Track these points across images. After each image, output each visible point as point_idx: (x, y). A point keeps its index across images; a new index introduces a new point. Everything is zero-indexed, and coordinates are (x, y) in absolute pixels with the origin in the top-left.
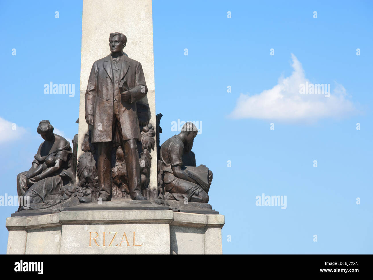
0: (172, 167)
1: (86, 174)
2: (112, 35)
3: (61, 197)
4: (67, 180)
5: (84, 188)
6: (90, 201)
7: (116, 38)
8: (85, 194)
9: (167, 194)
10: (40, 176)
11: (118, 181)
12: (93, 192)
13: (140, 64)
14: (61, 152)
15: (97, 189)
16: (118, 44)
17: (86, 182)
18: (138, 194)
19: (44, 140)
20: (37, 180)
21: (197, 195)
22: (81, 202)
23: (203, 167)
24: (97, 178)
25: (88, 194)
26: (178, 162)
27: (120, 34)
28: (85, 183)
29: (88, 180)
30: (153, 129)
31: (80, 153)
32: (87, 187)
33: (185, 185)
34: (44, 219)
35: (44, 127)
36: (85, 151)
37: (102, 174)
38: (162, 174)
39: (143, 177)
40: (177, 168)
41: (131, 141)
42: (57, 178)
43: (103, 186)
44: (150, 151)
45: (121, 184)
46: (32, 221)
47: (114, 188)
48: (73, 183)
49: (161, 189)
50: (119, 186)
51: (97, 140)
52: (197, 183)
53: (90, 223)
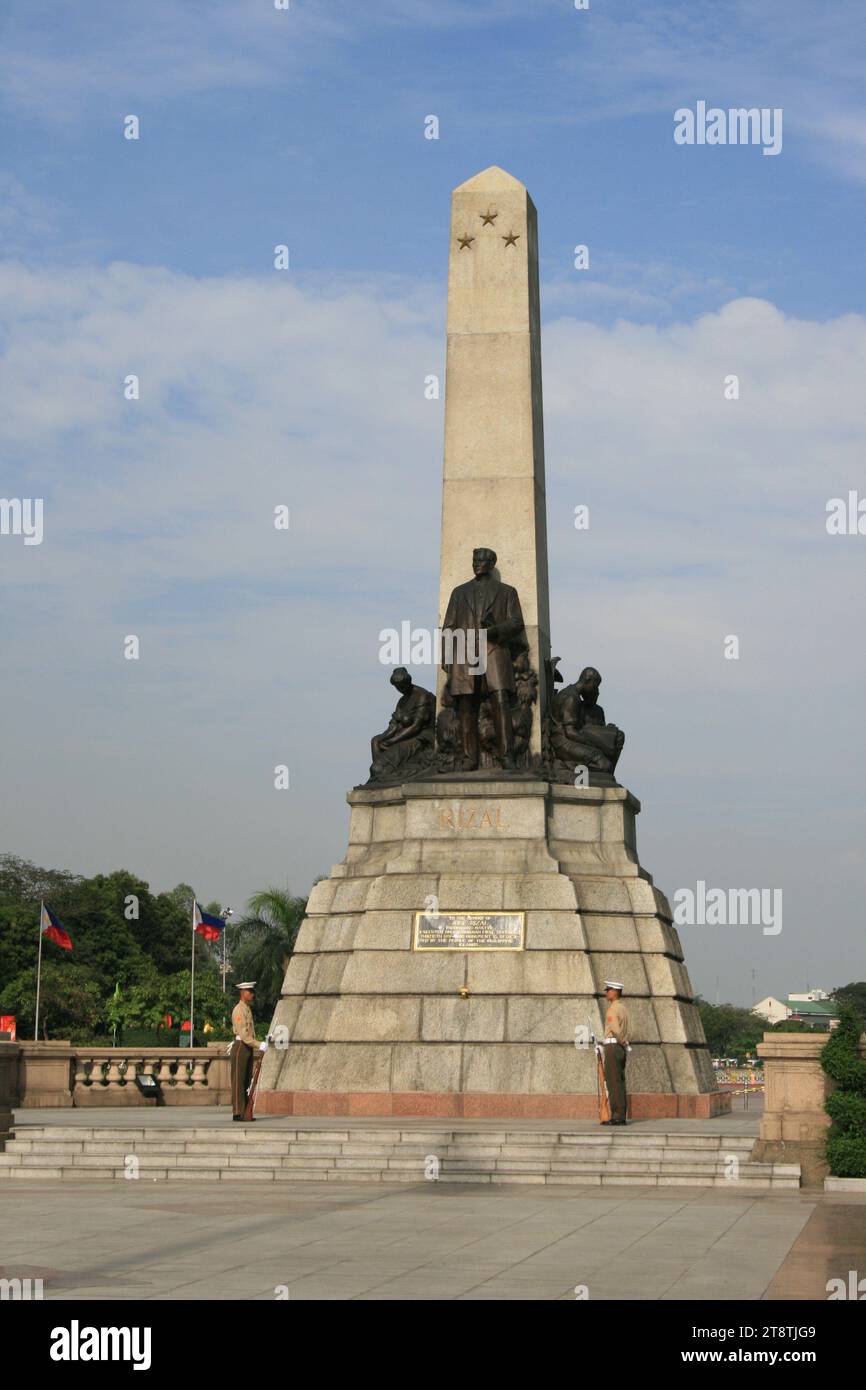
0: (564, 726)
1: (446, 736)
2: (476, 552)
3: (418, 766)
4: (426, 744)
5: (444, 755)
6: (449, 771)
7: (481, 556)
8: (445, 763)
9: (558, 763)
10: (394, 739)
11: (488, 746)
12: (455, 759)
13: (514, 589)
14: (421, 709)
15: (461, 756)
16: (483, 564)
17: (447, 747)
18: (507, 761)
19: (402, 695)
20: (390, 745)
21: (595, 763)
22: (440, 772)
23: (612, 726)
24: (459, 742)
25: (450, 763)
26: (571, 720)
27: (486, 550)
28: (445, 748)
29: (449, 743)
30: (535, 677)
31: (439, 709)
32: (448, 753)
33: (580, 751)
34: (389, 794)
35: (400, 678)
36: (446, 706)
37: (464, 736)
38: (549, 734)
39: (519, 740)
40: (570, 727)
41: (500, 692)
42: (414, 743)
43: (466, 752)
44: (530, 704)
45: (491, 749)
46: (377, 796)
47: (483, 755)
48: (433, 747)
49: (548, 756)
50: (489, 751)
51: (456, 692)
52: (598, 747)
53: (441, 798)
